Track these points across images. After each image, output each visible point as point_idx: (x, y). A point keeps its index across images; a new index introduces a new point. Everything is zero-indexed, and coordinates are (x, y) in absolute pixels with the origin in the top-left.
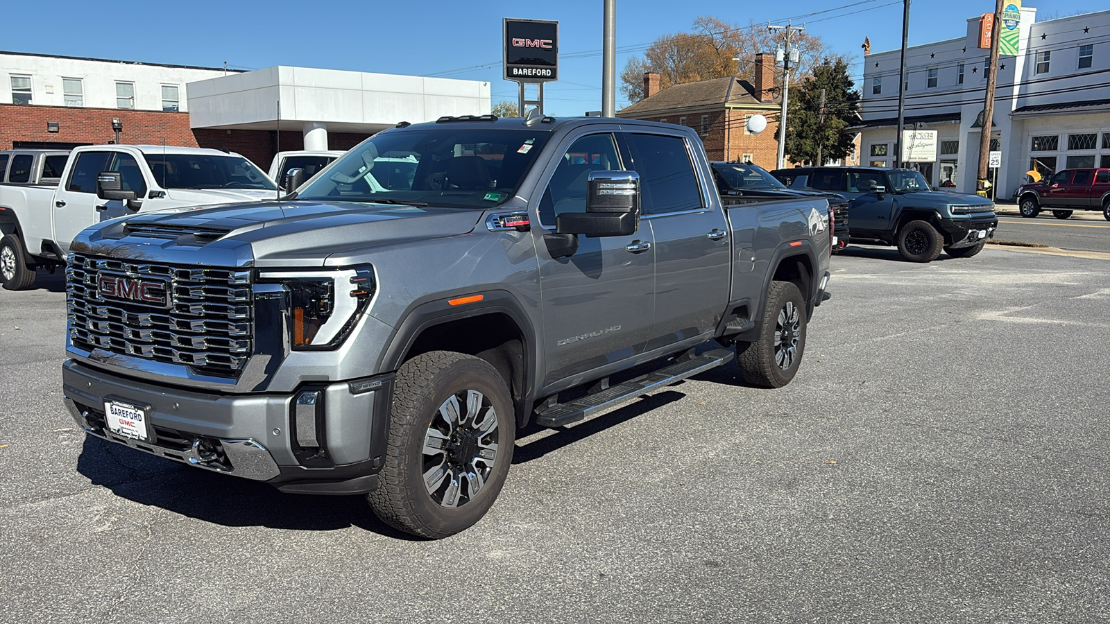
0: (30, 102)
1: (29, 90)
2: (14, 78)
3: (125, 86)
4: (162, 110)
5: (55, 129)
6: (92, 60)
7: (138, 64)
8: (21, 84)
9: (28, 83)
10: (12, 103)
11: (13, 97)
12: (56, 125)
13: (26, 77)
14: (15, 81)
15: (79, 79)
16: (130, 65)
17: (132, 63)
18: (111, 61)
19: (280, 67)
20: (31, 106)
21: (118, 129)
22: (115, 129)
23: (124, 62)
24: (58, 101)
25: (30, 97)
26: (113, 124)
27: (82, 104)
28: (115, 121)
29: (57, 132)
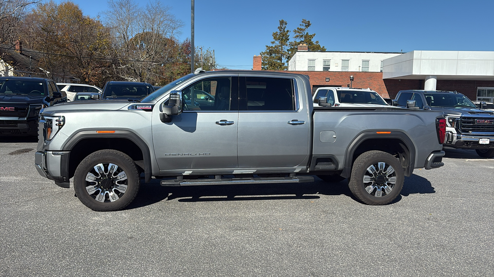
0: (329, 70)
1: (329, 65)
2: (325, 61)
3: (366, 62)
4: (380, 71)
5: (328, 80)
6: (354, 52)
7: (372, 53)
8: (327, 63)
9: (329, 63)
10: (322, 71)
11: (323, 68)
12: (329, 79)
13: (329, 61)
14: (325, 62)
15: (348, 60)
16: (369, 53)
17: (370, 52)
18: (361, 52)
19: (414, 51)
20: (329, 71)
21: (352, 80)
22: (351, 80)
23: (367, 52)
24: (339, 69)
25: (329, 68)
26: (350, 77)
27: (348, 70)
28: (352, 76)
29: (329, 81)
